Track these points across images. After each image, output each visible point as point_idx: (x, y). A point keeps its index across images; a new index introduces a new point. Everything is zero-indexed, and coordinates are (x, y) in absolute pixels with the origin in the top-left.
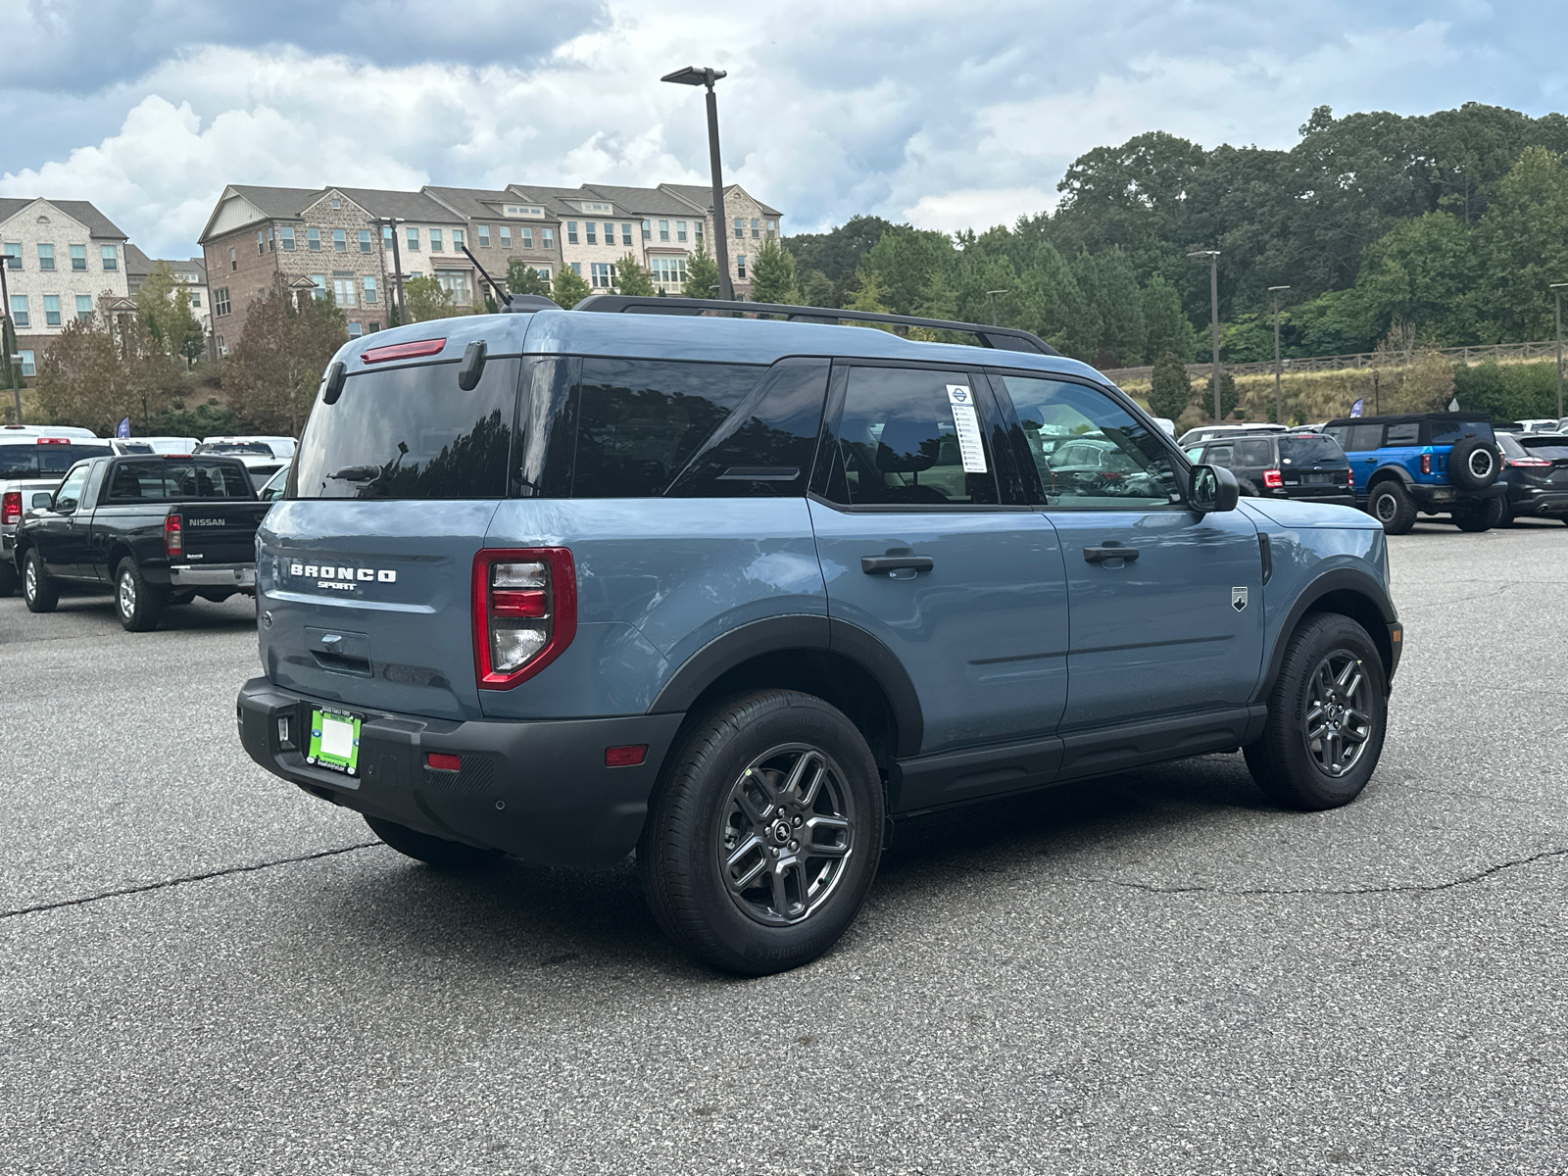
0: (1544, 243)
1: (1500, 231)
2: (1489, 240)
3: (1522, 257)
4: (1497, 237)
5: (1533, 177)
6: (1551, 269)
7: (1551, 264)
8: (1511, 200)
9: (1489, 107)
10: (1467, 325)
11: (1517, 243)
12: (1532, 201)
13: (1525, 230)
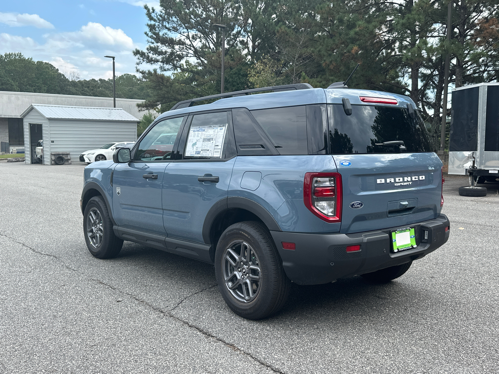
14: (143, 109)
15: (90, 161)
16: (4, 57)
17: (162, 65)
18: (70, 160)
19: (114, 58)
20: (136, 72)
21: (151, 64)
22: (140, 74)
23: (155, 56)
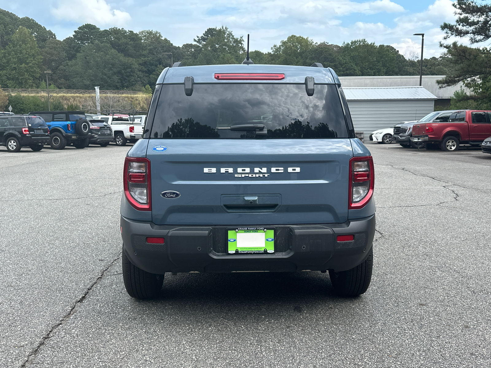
0: (27, 58)
1: (13, 52)
2: (9, 54)
3: (21, 61)
4: (12, 54)
5: (22, 36)
6: (30, 66)
7: (30, 65)
8: (16, 42)
9: (5, 11)
10: (4, 81)
11: (19, 57)
12: (23, 44)
13: (21, 53)
14: (444, 85)
15: (377, 140)
16: (351, 44)
17: (472, 37)
18: (363, 138)
19: (423, 35)
20: (440, 47)
21: (461, 37)
22: (445, 48)
23: (465, 28)
